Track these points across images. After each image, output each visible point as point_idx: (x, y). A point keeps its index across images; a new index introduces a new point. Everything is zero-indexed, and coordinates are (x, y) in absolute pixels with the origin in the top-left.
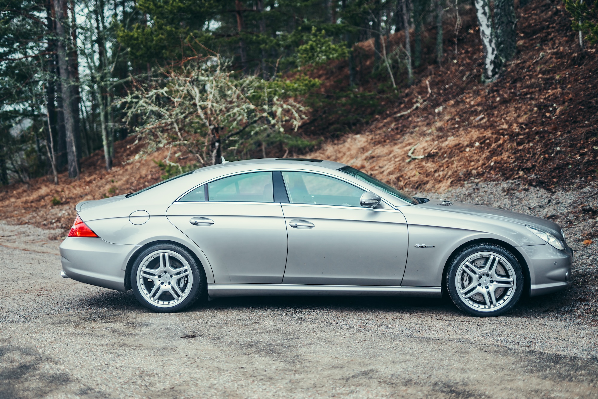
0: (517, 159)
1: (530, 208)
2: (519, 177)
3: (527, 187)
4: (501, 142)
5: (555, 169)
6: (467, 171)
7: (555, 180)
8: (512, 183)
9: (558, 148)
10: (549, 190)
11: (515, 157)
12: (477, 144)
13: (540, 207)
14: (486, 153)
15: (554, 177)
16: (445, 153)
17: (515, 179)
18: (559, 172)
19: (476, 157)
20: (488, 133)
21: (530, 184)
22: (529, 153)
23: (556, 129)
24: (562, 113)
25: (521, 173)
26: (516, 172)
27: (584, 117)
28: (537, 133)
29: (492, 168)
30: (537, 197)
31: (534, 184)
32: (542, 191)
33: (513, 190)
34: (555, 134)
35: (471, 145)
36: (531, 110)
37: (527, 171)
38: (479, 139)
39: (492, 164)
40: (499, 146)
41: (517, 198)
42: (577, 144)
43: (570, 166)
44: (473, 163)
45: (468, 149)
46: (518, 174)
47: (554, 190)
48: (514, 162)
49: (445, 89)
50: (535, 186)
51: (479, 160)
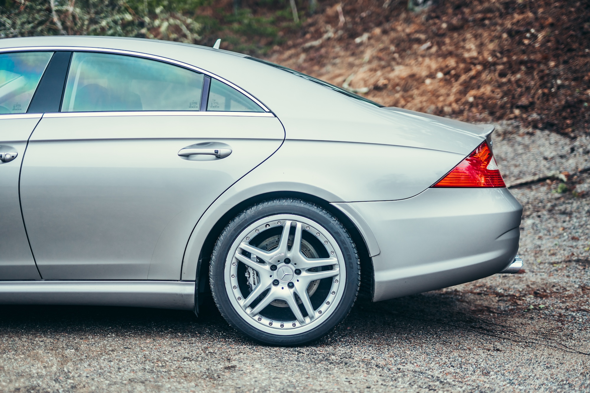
0: (505, 94)
1: (546, 159)
2: (516, 118)
3: (530, 130)
4: (473, 73)
5: (564, 108)
6: (437, 108)
7: (568, 122)
8: (508, 125)
9: (559, 82)
10: (565, 135)
11: (502, 91)
12: (440, 75)
13: (562, 157)
14: (456, 87)
15: (565, 118)
16: (398, 85)
17: (511, 119)
18: (572, 112)
19: (443, 91)
20: (452, 62)
21: (535, 127)
22: (519, 86)
23: (546, 59)
24: (547, 40)
25: (517, 112)
26: (508, 111)
27: (581, 44)
28: (522, 62)
29: (471, 105)
30: (550, 144)
31: (540, 125)
32: (554, 137)
33: (511, 133)
34: (546, 64)
35: (432, 76)
36: (500, 37)
37: (524, 108)
38: (441, 69)
39: (471, 99)
40: (473, 78)
41: (519, 144)
42: (583, 77)
43: (586, 104)
44: (441, 99)
45: (428, 81)
46: (512, 112)
47: (572, 135)
48: (502, 98)
49: (362, 19)
50: (542, 129)
51: (448, 95)
